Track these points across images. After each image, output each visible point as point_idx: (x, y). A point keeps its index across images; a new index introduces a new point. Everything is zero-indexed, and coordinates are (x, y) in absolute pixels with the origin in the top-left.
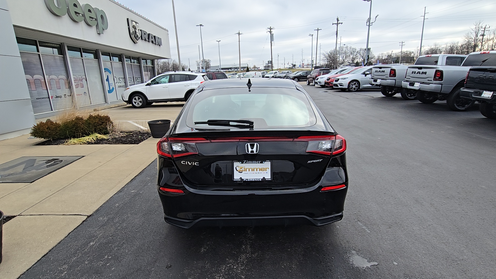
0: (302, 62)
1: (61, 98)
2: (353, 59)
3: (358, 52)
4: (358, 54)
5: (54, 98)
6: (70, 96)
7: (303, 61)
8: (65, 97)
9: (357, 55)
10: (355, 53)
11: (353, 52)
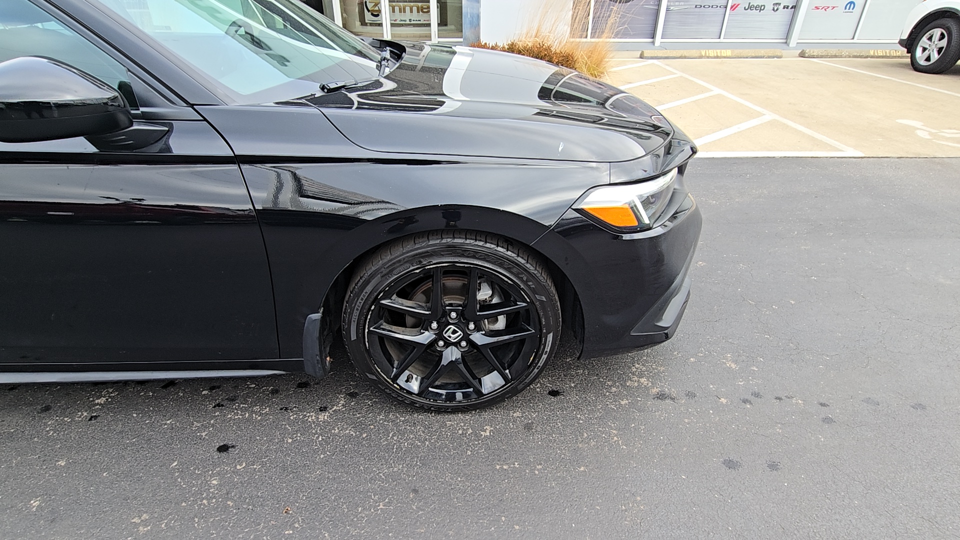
1: (761, 10)
5: (740, 9)
6: (792, 8)
8: (774, 10)
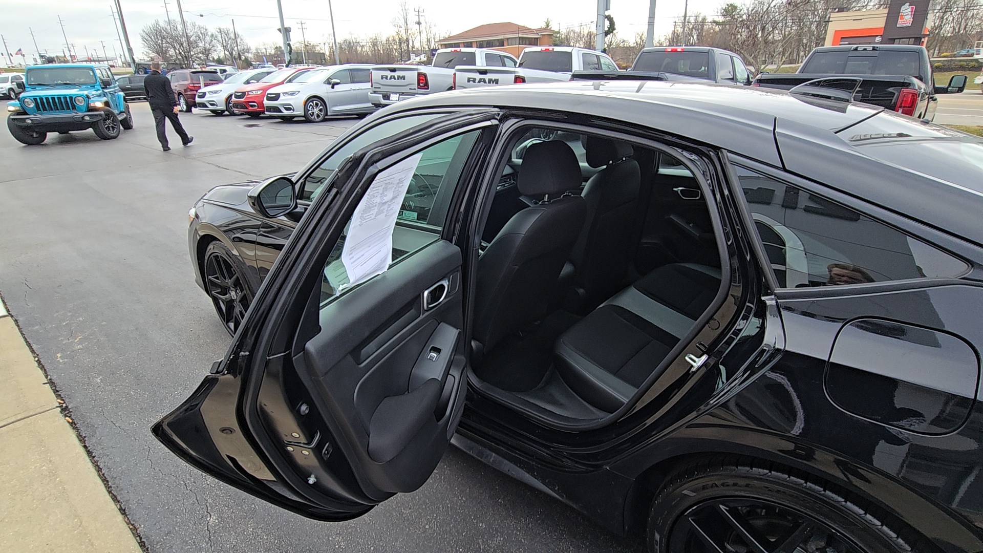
0: (70, 51)
2: (205, 51)
3: (212, 35)
4: (215, 39)
7: (72, 49)
9: (213, 43)
10: (208, 39)
11: (201, 35)
